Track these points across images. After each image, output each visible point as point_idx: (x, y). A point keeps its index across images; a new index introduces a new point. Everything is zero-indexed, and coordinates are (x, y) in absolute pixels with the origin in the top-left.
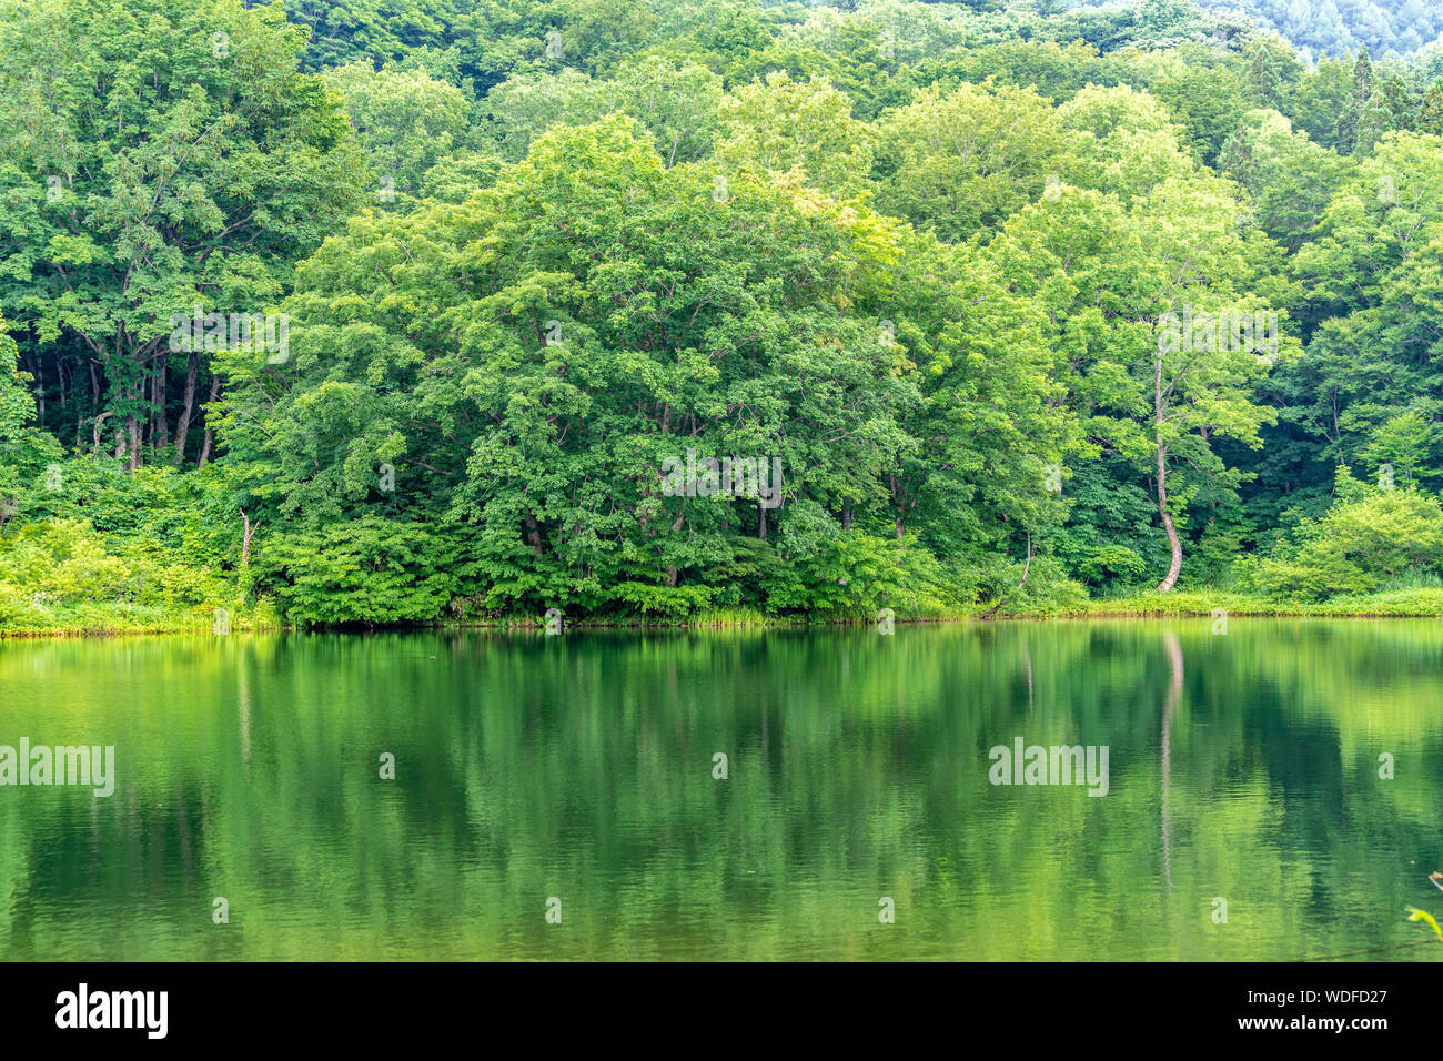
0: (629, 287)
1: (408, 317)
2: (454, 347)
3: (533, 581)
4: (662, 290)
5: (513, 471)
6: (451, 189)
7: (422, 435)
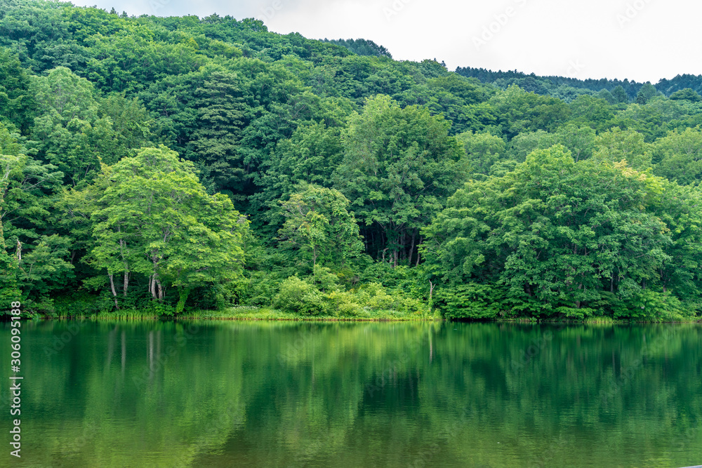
0: (562, 204)
1: (485, 215)
2: (500, 225)
3: (528, 305)
4: (574, 205)
5: (521, 268)
6: (499, 172)
7: (490, 254)
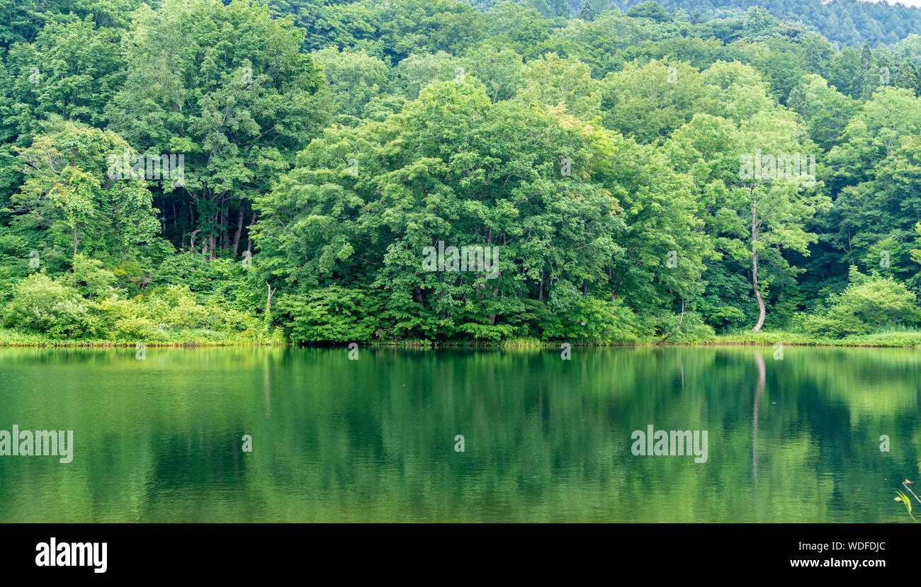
0: (471, 166)
1: (355, 181)
2: (379, 197)
3: (418, 321)
4: (488, 168)
5: (408, 263)
6: (378, 114)
7: (361, 242)
